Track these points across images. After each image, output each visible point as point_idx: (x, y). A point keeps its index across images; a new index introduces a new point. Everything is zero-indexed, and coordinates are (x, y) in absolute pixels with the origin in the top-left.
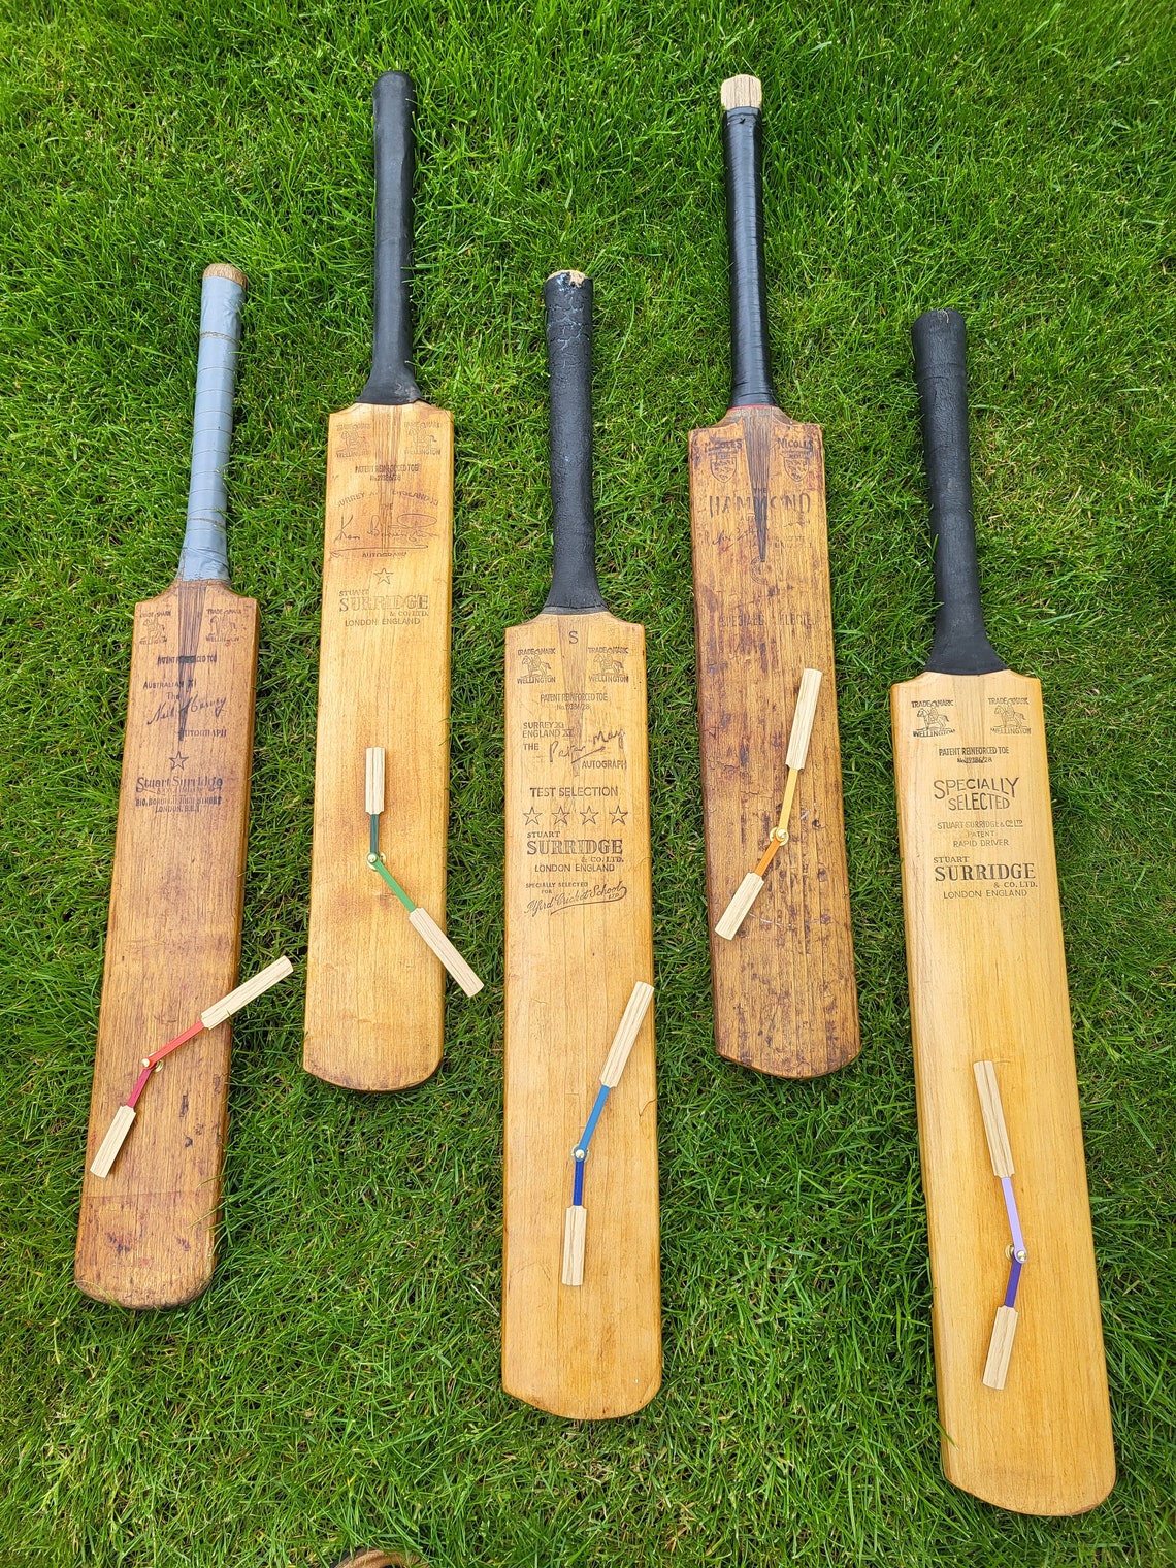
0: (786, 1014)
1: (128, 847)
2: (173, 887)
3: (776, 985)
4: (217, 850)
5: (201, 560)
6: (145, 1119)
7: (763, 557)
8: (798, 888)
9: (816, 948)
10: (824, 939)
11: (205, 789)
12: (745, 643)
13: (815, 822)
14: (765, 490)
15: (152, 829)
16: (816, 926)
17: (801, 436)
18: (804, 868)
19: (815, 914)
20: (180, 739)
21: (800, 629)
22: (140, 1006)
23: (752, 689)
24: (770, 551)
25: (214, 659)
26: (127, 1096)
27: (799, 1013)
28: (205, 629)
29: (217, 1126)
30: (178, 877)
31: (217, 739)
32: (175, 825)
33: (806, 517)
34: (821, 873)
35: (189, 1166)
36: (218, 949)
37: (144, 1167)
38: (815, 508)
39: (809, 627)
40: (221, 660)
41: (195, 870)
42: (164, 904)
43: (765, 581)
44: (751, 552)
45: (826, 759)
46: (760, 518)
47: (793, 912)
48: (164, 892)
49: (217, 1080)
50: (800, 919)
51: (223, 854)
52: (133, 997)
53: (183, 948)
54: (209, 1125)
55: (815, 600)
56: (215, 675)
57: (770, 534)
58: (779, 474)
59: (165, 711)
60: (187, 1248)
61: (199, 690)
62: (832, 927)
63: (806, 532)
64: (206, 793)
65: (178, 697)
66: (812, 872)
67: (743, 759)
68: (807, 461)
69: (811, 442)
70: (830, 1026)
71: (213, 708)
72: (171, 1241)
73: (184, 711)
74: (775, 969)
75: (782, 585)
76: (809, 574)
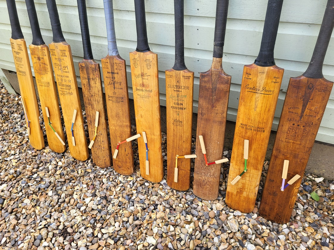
0: (99, 159)
1: (109, 107)
2: (117, 116)
3: (98, 155)
4: (124, 110)
5: (112, 51)
6: (120, 151)
7: (90, 89)
8: (100, 143)
9: (103, 152)
10: (104, 151)
11: (120, 99)
12: (89, 104)
13: (101, 134)
14: (89, 77)
15: (112, 105)
16: (102, 148)
17: (94, 66)
18: (100, 140)
19: (102, 147)
20: (114, 89)
21: (97, 103)
22: (116, 134)
23: (91, 112)
24: (91, 88)
25: (118, 73)
26: (117, 147)
27: (101, 160)
28: (115, 67)
29: (131, 153)
30: (118, 114)
31: (121, 90)
32: (116, 105)
33: (96, 82)
34: (103, 141)
35: (128, 158)
36: (127, 127)
37: (121, 157)
38: (98, 81)
39: (98, 103)
40: (119, 74)
41: (121, 113)
42: (116, 119)
43: (91, 94)
44: (88, 88)
45: (102, 124)
46: (89, 82)
47: (99, 146)
48: (116, 116)
49: (130, 147)
50: (100, 147)
51: (125, 111)
52: (114, 132)
53: (121, 126)
54: (130, 153)
55: (99, 98)
56: (118, 77)
57: (91, 85)
58: (91, 74)
59: (110, 83)
60: (129, 169)
61: (116, 79)
62: (105, 149)
63: (96, 85)
64: (121, 100)
65: (113, 81)
66: (102, 141)
67: (91, 122)
68: (96, 72)
69: (96, 68)
70: (105, 162)
71: (119, 83)
72: (126, 168)
73: (114, 84)
74: (97, 153)
75: (93, 95)
76: (98, 93)
